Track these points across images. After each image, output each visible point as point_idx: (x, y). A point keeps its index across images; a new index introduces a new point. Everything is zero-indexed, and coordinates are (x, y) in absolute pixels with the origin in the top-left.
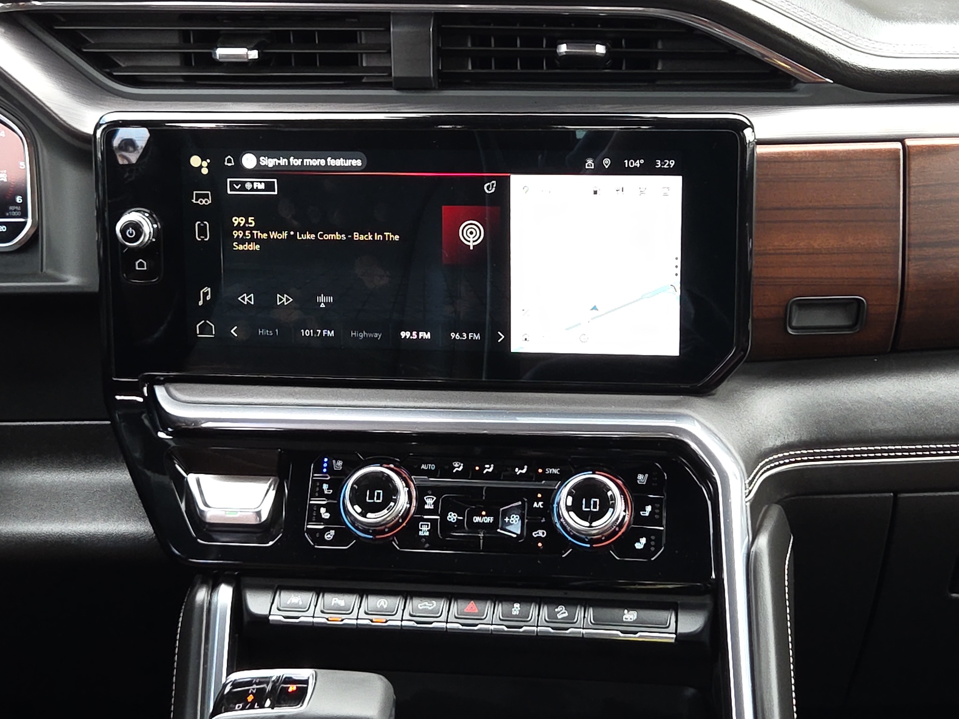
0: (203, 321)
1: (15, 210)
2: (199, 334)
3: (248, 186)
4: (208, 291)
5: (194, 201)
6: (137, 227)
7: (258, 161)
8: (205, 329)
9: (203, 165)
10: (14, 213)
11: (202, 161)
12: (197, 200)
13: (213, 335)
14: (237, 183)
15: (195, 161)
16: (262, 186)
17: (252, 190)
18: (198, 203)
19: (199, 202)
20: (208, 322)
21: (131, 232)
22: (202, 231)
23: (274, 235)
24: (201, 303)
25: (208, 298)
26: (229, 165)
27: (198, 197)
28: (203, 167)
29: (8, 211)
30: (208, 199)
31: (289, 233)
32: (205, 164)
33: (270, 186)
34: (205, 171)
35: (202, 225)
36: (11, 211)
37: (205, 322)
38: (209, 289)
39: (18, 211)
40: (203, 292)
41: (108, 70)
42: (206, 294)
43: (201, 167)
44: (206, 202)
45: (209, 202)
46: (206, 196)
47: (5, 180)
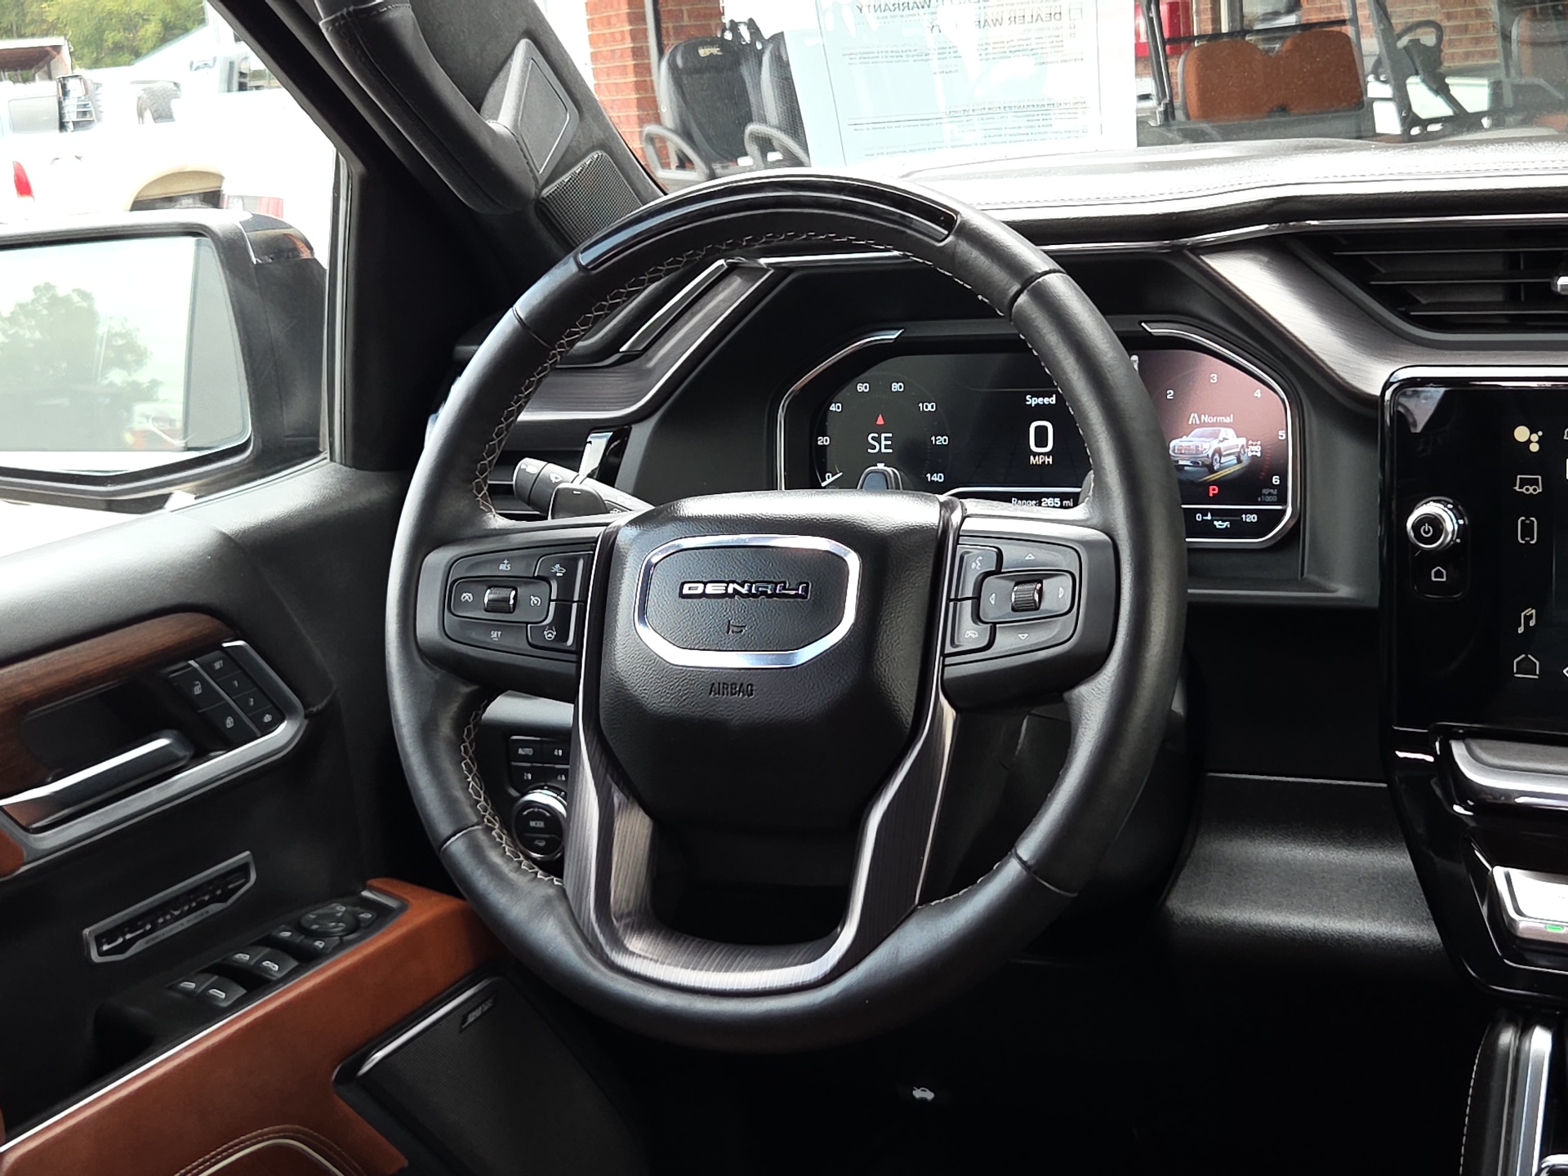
0: (1523, 656)
1: (1270, 494)
2: (1517, 673)
4: (1532, 614)
5: (1517, 488)
6: (1435, 522)
8: (1526, 667)
9: (1532, 439)
10: (1268, 499)
11: (1531, 434)
12: (1521, 487)
13: (1535, 675)
15: (1521, 433)
18: (1523, 492)
19: (1524, 490)
20: (1530, 656)
21: (1427, 530)
22: (1527, 530)
24: (1521, 630)
25: (1532, 623)
27: (1523, 483)
28: (1532, 442)
29: (1261, 494)
30: (1538, 485)
32: (1535, 438)
34: (1534, 448)
35: (1528, 522)
36: (1265, 495)
37: (1527, 657)
38: (1534, 611)
39: (1273, 495)
40: (1525, 615)
41: (1403, 309)
42: (1530, 617)
43: (1529, 441)
44: (1535, 490)
45: (1539, 490)
46: (1534, 482)
47: (1259, 454)
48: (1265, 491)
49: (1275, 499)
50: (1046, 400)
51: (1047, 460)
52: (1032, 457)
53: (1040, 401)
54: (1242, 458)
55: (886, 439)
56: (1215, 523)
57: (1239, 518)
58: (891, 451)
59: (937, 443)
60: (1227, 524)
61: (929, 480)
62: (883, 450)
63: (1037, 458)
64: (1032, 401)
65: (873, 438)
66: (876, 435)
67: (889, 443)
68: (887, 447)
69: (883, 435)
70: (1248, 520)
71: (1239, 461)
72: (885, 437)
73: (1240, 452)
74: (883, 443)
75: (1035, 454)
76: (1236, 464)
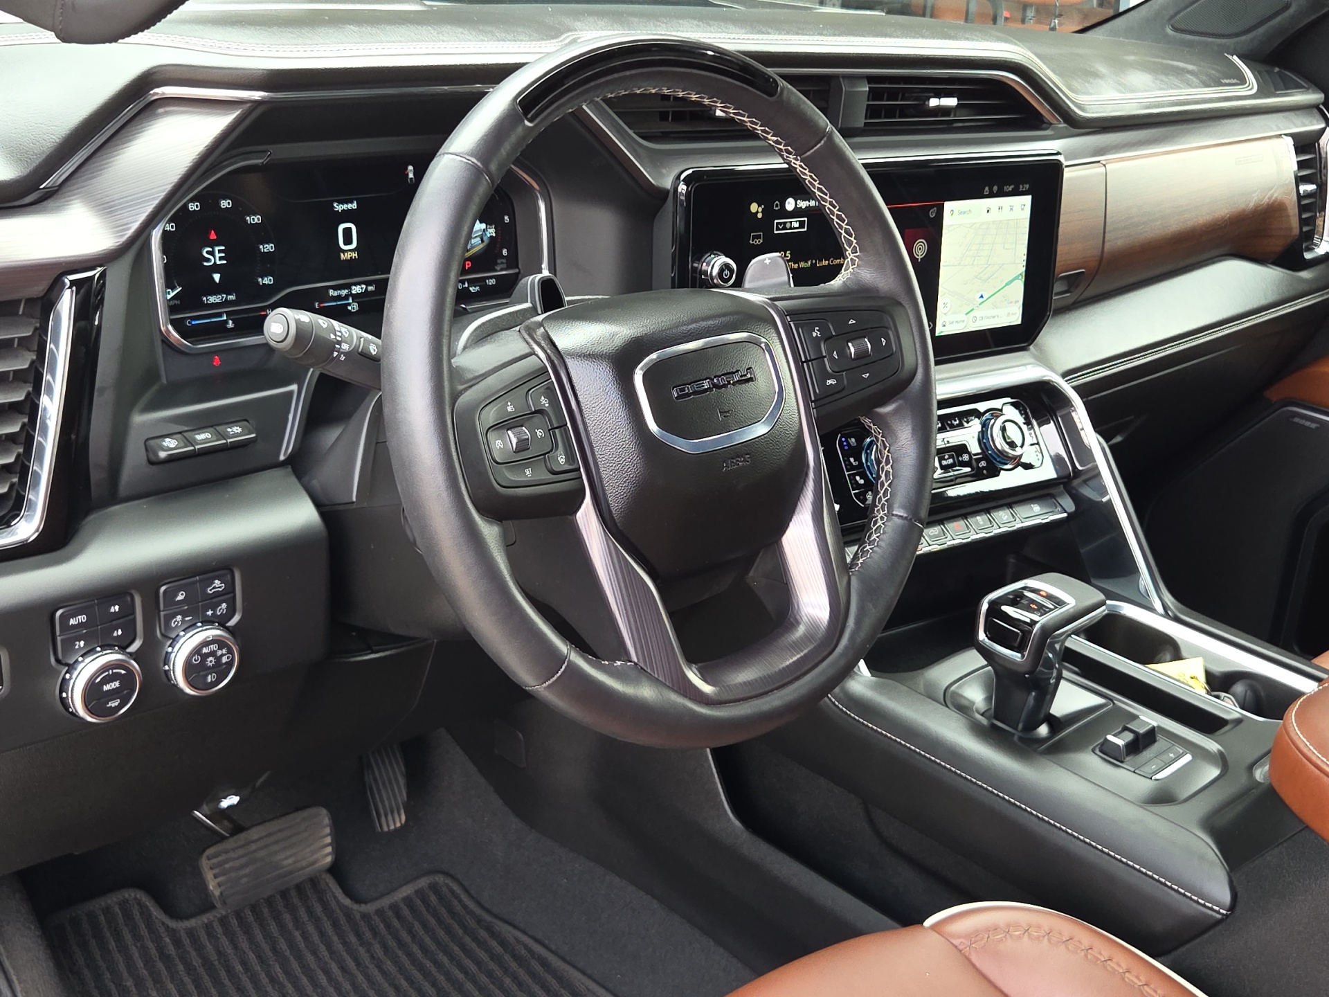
1: (501, 263)
3: (788, 225)
5: (751, 242)
7: (796, 204)
10: (501, 266)
11: (758, 207)
12: (753, 241)
14: (780, 223)
16: (797, 225)
17: (791, 228)
18: (753, 244)
23: (802, 264)
26: (777, 209)
27: (754, 237)
28: (759, 212)
29: (496, 264)
30: (761, 239)
31: (811, 262)
32: (760, 209)
33: (802, 225)
34: (760, 216)
36: (499, 264)
39: (504, 263)
43: (757, 212)
44: (759, 242)
45: (761, 241)
46: (759, 237)
47: (494, 235)
48: (499, 261)
49: (505, 266)
50: (350, 206)
51: (354, 255)
52: (342, 255)
53: (345, 207)
54: (485, 238)
55: (220, 251)
56: (471, 289)
57: (484, 283)
58: (225, 262)
59: (265, 251)
60: (478, 288)
61: (261, 284)
62: (218, 262)
63: (346, 254)
64: (339, 208)
65: (207, 252)
66: (211, 249)
67: (223, 255)
68: (221, 258)
69: (217, 249)
70: (490, 284)
71: (482, 241)
72: (219, 250)
73: (482, 234)
74: (218, 255)
75: (344, 251)
76: (480, 244)
